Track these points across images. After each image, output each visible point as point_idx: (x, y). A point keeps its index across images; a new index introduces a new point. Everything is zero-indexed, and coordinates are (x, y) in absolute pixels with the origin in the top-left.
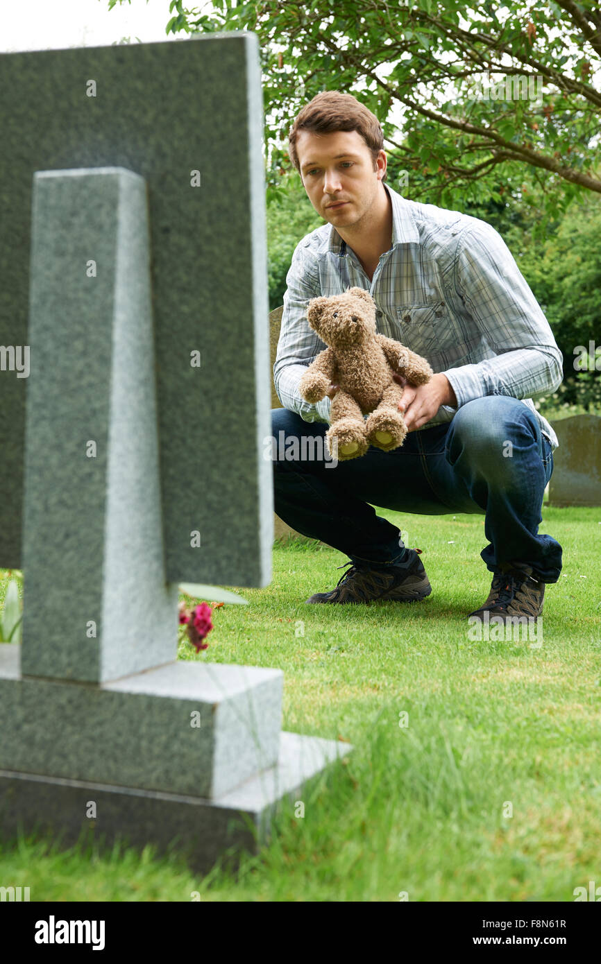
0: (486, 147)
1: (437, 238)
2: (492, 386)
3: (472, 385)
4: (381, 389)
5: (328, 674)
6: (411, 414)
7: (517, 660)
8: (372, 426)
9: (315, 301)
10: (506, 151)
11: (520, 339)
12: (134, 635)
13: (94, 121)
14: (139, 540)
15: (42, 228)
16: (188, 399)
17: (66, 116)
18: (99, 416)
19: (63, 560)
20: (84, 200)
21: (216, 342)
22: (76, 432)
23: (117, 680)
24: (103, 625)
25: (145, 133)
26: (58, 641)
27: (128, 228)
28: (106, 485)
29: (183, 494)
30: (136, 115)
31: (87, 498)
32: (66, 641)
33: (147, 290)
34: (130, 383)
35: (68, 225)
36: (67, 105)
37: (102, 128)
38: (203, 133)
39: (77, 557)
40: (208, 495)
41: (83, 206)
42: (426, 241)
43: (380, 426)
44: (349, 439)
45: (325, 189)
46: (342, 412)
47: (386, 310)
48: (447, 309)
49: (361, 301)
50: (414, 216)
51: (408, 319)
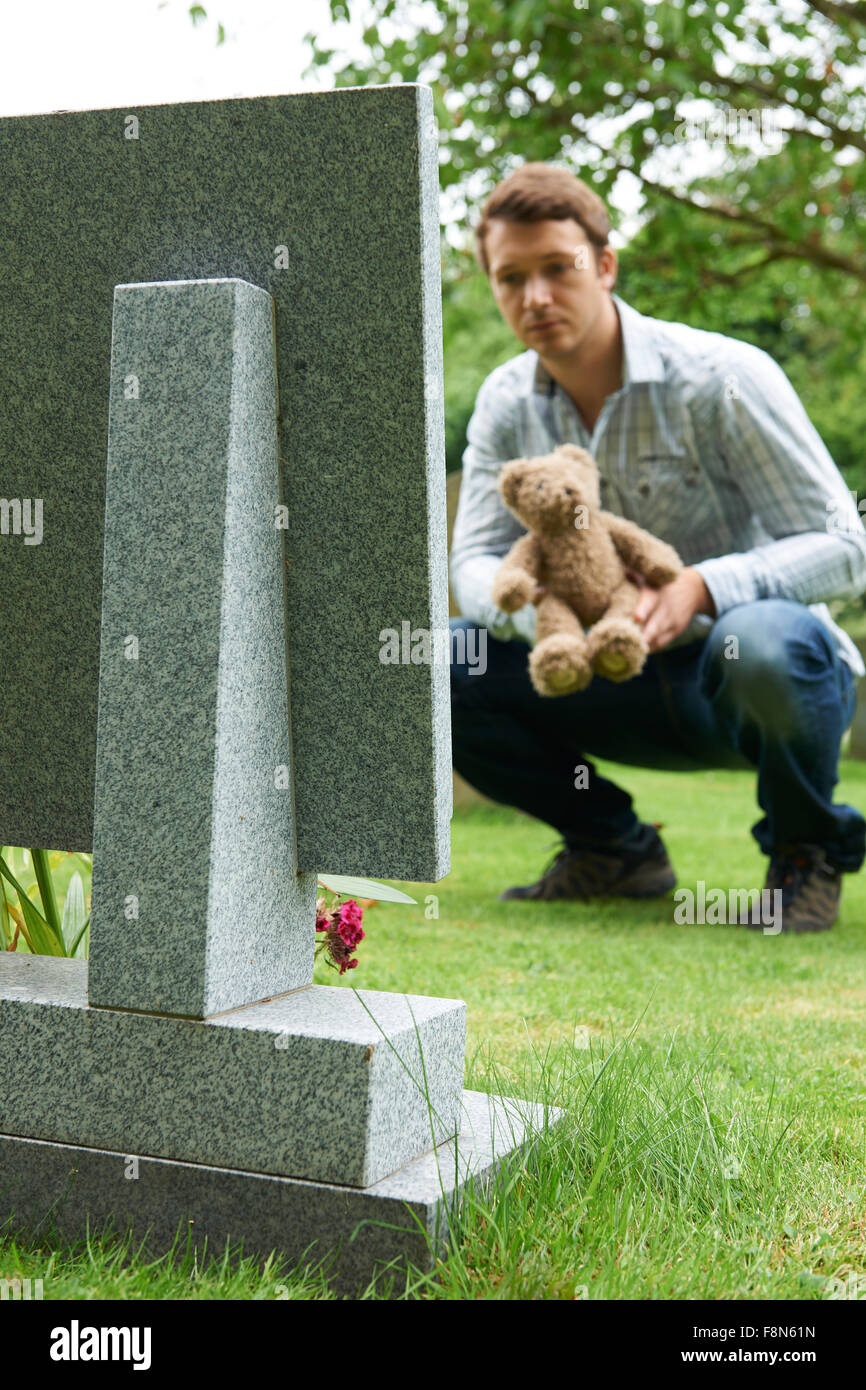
1: (688, 373)
2: (766, 588)
3: (738, 586)
4: (607, 591)
5: (530, 1005)
6: (652, 627)
7: (803, 986)
8: (596, 645)
9: (511, 467)
11: (808, 520)
12: (252, 947)
13: (198, 209)
14: (259, 810)
15: (123, 362)
16: (332, 608)
17: (158, 203)
18: (206, 632)
19: (151, 839)
20: (183, 322)
21: (371, 526)
22: (171, 655)
23: (227, 1012)
24: (209, 933)
25: (271, 227)
26: (144, 956)
27: (247, 363)
28: (215, 731)
29: (323, 745)
30: (258, 201)
31: (188, 750)
32: (155, 956)
33: (273, 451)
34: (248, 585)
35: (160, 359)
36: (160, 187)
37: (210, 219)
38: (355, 227)
39: (172, 835)
40: (360, 746)
41: (181, 331)
42: (672, 378)
43: (609, 645)
44: (563, 665)
45: (527, 303)
46: (551, 626)
47: (615, 478)
48: (702, 476)
49: (577, 465)
50: (655, 341)
51: (645, 490)
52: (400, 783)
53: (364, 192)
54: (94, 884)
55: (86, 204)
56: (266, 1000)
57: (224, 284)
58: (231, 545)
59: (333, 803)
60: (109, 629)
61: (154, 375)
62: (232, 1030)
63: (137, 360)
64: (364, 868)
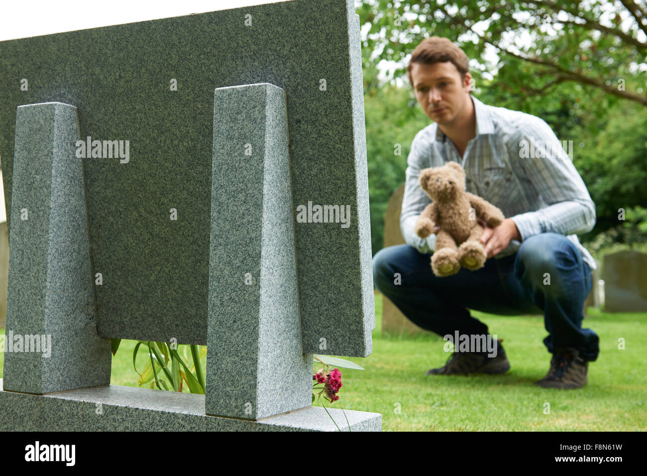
0: (552, 73)
1: (506, 130)
2: (545, 227)
3: (532, 226)
4: (469, 228)
6: (490, 246)
7: (563, 413)
8: (462, 253)
9: (425, 171)
10: (565, 75)
11: (564, 195)
12: (280, 388)
13: (252, 53)
14: (282, 324)
15: (219, 122)
16: (315, 231)
17: (235, 51)
18: (255, 242)
19: (232, 337)
20: (244, 103)
21: (331, 193)
22: (240, 253)
23: (268, 418)
24: (258, 380)
25: (284, 60)
26: (230, 392)
27: (273, 121)
28: (260, 287)
29: (313, 294)
30: (278, 49)
31: (248, 297)
32: (234, 392)
33: (287, 160)
34: (275, 220)
35: (235, 120)
36: (235, 45)
37: (257, 58)
38: (320, 58)
39: (241, 335)
40: (329, 294)
41: (243, 107)
42: (498, 132)
43: (468, 253)
44: (446, 262)
45: (430, 100)
46: (442, 244)
47: (473, 178)
48: (514, 177)
49: (455, 171)
50: (491, 116)
51: (487, 184)
52: (347, 311)
53: (324, 42)
54: (207, 359)
55: (204, 54)
56: (288, 413)
57: (262, 86)
58: (266, 203)
59: (318, 321)
60: (213, 242)
61: (232, 127)
62: (268, 425)
63: (224, 121)
64: (332, 351)
